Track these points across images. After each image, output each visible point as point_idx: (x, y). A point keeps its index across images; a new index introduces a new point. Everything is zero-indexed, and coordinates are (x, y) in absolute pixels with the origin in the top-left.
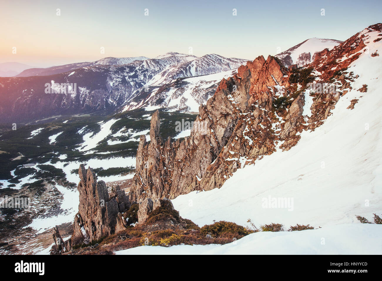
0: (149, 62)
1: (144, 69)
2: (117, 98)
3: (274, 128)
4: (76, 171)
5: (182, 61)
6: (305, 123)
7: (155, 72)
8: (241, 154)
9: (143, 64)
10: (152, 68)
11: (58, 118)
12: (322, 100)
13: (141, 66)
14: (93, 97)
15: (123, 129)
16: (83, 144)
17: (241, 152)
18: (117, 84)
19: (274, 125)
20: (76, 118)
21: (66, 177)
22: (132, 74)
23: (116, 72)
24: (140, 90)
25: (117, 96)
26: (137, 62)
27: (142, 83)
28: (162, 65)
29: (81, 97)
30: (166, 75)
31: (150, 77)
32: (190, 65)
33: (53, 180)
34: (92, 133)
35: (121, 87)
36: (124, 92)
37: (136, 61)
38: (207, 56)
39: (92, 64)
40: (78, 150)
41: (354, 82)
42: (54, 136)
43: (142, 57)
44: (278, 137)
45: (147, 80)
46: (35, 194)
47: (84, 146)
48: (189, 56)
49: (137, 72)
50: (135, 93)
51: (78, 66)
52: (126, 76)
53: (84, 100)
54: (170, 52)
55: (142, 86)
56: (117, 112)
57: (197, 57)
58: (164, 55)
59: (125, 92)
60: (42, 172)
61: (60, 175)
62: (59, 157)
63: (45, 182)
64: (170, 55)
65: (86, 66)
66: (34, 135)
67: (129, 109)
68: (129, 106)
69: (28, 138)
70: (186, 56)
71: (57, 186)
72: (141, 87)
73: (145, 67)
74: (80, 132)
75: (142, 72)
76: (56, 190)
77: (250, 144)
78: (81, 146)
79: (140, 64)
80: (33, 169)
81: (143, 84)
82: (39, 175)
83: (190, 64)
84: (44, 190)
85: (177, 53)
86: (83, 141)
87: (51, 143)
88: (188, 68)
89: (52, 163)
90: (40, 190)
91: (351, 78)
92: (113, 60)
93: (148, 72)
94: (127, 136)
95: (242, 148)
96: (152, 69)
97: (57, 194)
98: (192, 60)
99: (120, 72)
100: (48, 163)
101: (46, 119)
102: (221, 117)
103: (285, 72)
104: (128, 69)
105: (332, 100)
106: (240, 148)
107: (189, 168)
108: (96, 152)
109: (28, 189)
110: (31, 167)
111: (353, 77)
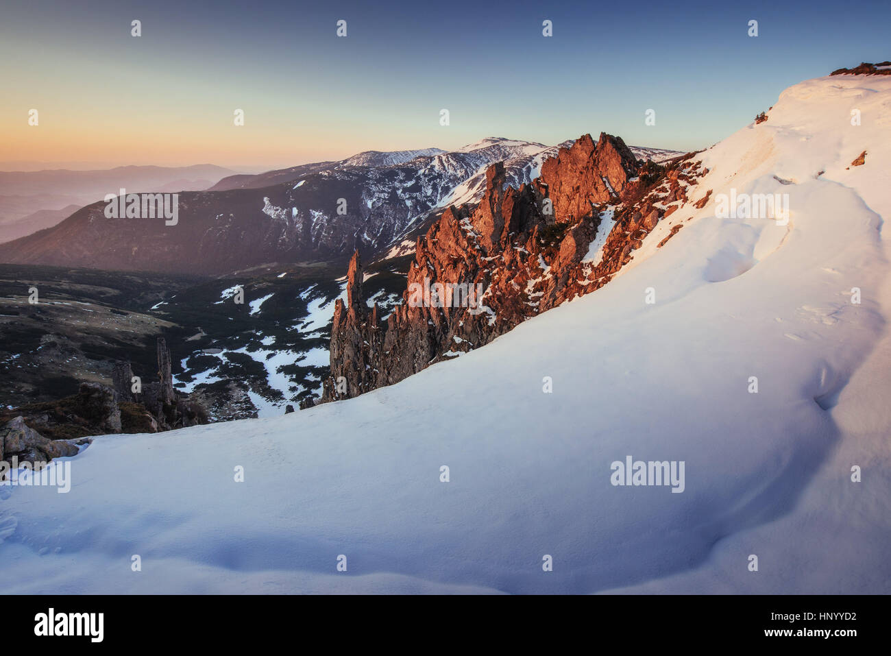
0: (444, 158)
1: (434, 173)
2: (378, 232)
3: (529, 290)
4: (285, 370)
5: (515, 155)
6: (584, 279)
7: (456, 180)
8: (471, 344)
9: (433, 163)
10: (451, 171)
11: (272, 268)
12: (624, 228)
13: (429, 167)
14: (334, 228)
15: (379, 294)
16: (307, 320)
17: (472, 340)
18: (380, 204)
19: (531, 284)
20: (300, 269)
21: (267, 379)
22: (409, 184)
23: (379, 181)
24: (423, 217)
25: (379, 229)
26: (422, 160)
27: (428, 203)
28: (472, 165)
29: (314, 228)
30: (478, 185)
31: (446, 190)
32: (530, 164)
33: (245, 382)
34: (325, 298)
35: (387, 210)
36: (392, 220)
37: (420, 157)
38: (568, 143)
39: (337, 164)
40: (296, 329)
41: (696, 185)
42: (258, 300)
43: (432, 149)
44: (535, 309)
45: (439, 195)
46: (213, 405)
47: (308, 324)
48: (528, 144)
49: (420, 179)
50: (413, 223)
51: (312, 170)
52: (398, 189)
53: (319, 234)
54: (489, 136)
55: (429, 208)
56: (376, 260)
57: (547, 147)
58: (477, 145)
59: (395, 220)
60: (231, 365)
61: (257, 374)
62: (262, 341)
63: (233, 385)
64: (489, 144)
65: (325, 170)
66: (226, 297)
67: (399, 253)
68: (399, 249)
69: (216, 303)
70: (523, 145)
71: (251, 394)
72: (427, 210)
73: (436, 169)
74: (304, 295)
75: (429, 181)
76: (248, 401)
77: (490, 324)
78: (303, 322)
79: (427, 164)
80: (217, 358)
81: (430, 204)
82: (224, 370)
83: (531, 161)
84: (229, 399)
85: (504, 139)
86: (307, 314)
87: (251, 313)
88: (524, 169)
89: (249, 350)
90: (221, 398)
91: (691, 177)
92: (377, 157)
93: (441, 179)
94: (386, 307)
95: (475, 331)
96: (449, 174)
97: (248, 409)
98: (534, 154)
99: (387, 180)
100: (243, 350)
101: (251, 269)
102: (448, 265)
103: (634, 171)
104: (403, 174)
105: (641, 227)
106: (472, 331)
107: (398, 368)
108: (325, 336)
109: (203, 393)
110: (215, 355)
111: (695, 174)
